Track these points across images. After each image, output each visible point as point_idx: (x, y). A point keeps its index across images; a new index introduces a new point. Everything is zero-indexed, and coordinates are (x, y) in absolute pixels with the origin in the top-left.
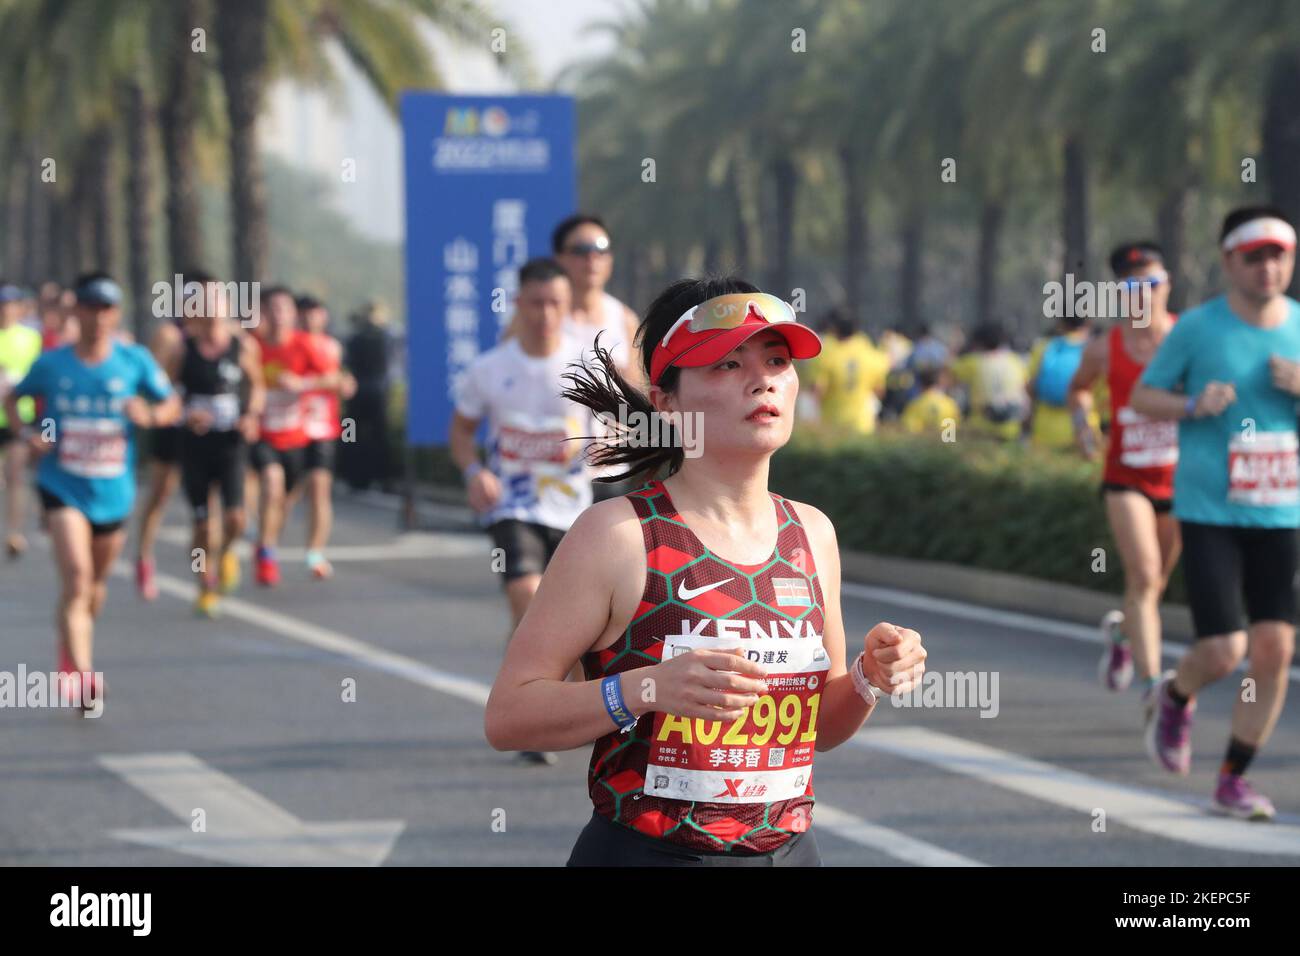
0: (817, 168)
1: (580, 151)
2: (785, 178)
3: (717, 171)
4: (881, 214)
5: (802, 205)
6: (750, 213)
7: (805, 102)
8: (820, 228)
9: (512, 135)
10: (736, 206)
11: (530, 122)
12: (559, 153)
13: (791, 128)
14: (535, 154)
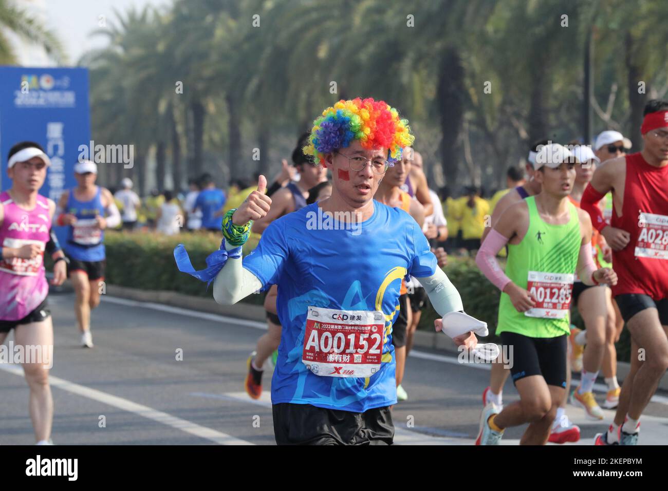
0: (212, 106)
1: (91, 99)
2: (198, 111)
3: (162, 107)
4: (248, 129)
5: (207, 125)
6: (180, 129)
7: (207, 72)
8: (216, 137)
9: (55, 89)
10: (174, 125)
11: (66, 82)
12: (81, 98)
13: (200, 86)
14: (68, 99)
